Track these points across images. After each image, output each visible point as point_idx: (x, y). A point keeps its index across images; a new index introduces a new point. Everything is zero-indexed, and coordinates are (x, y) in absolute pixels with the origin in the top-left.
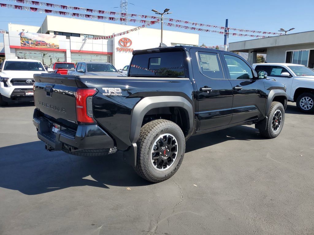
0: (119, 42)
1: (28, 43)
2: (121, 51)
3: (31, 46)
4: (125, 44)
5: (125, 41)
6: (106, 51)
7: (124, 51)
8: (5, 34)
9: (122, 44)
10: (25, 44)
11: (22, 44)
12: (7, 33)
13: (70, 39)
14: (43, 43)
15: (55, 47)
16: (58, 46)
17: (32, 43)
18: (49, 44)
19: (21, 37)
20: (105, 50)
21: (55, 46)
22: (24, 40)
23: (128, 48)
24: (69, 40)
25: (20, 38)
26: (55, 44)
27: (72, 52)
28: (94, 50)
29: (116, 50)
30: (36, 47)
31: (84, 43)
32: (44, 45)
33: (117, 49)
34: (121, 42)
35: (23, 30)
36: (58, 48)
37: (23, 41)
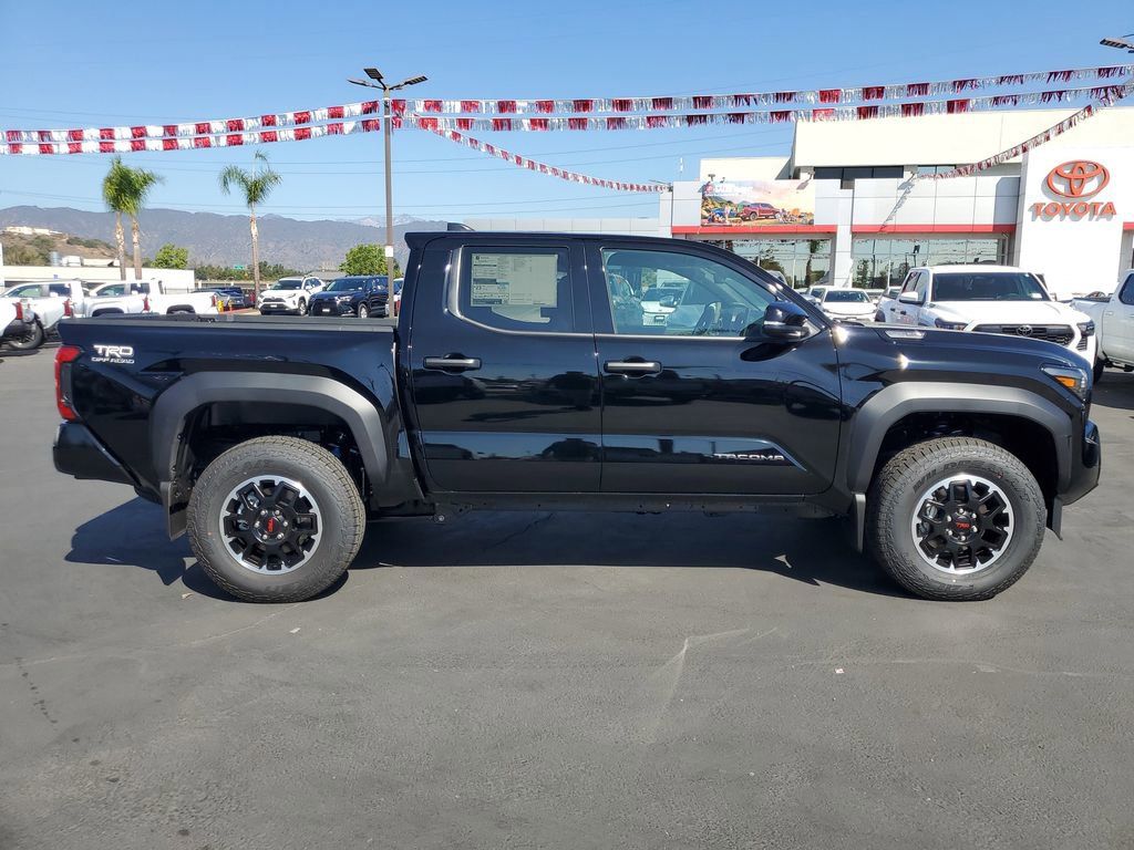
0: (1048, 183)
1: (721, 215)
2: (1052, 216)
3: (728, 223)
4: (1075, 185)
5: (1077, 173)
6: (990, 221)
7: (1066, 213)
8: (666, 194)
9: (1061, 188)
10: (713, 220)
11: (706, 218)
12: (671, 189)
13: (852, 187)
14: (763, 212)
15: (801, 220)
16: (811, 214)
17: (731, 215)
18: (783, 211)
19: (704, 198)
20: (986, 215)
21: (800, 217)
22: (712, 207)
23: (1089, 202)
24: (848, 192)
25: (700, 202)
26: (804, 210)
27: (858, 233)
28: (939, 222)
29: (1027, 215)
30: (746, 223)
31: (903, 197)
32: (767, 217)
33: (1037, 209)
34: (1055, 178)
35: (712, 176)
36: (811, 223)
37: (708, 211)
